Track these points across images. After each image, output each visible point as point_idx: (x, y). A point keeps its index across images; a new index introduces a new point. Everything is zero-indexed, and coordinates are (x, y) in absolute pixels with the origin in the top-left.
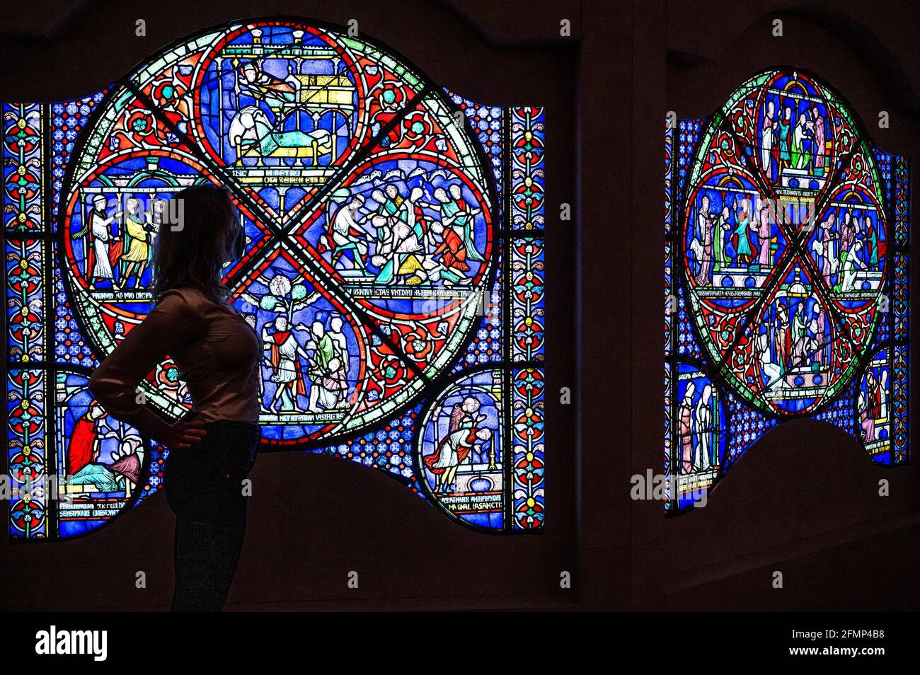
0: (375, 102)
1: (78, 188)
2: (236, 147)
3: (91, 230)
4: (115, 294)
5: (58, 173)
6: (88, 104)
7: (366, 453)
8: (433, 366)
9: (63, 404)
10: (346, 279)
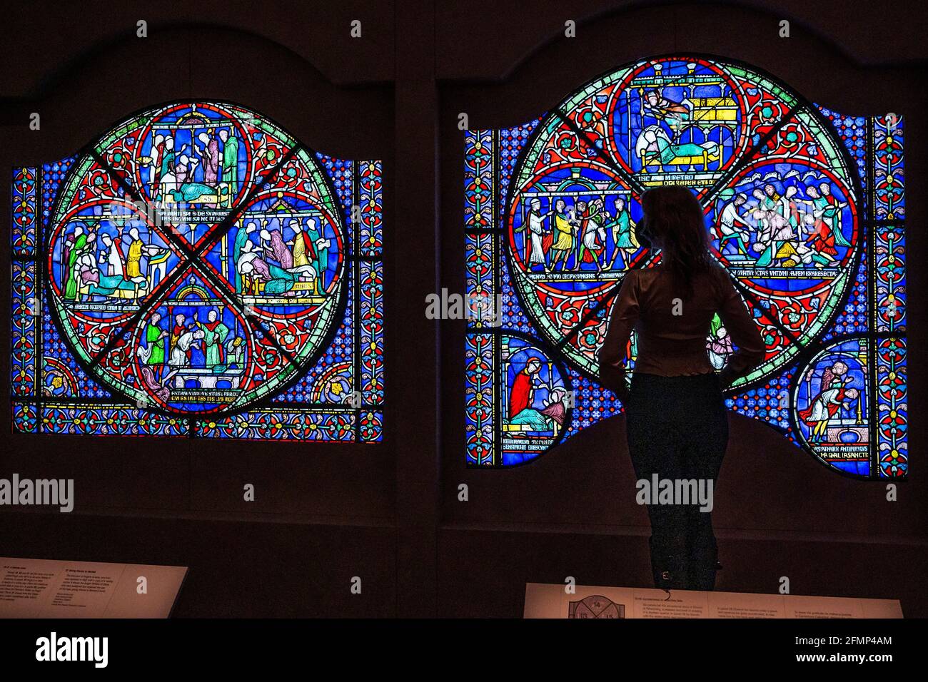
0: (756, 117)
1: (519, 193)
2: (641, 158)
3: (528, 226)
4: (546, 275)
5: (505, 182)
6: (527, 129)
7: (748, 407)
8: (806, 335)
9: (506, 361)
10: (732, 263)
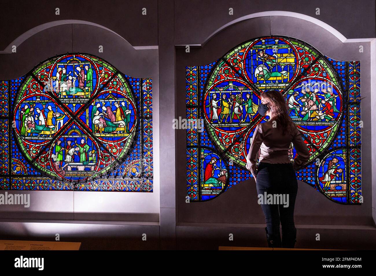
0: (302, 62)
1: (208, 92)
3: (212, 104)
4: (219, 125)
5: (202, 87)
6: (211, 66)
8: (322, 147)
9: (203, 159)
10: (293, 119)
